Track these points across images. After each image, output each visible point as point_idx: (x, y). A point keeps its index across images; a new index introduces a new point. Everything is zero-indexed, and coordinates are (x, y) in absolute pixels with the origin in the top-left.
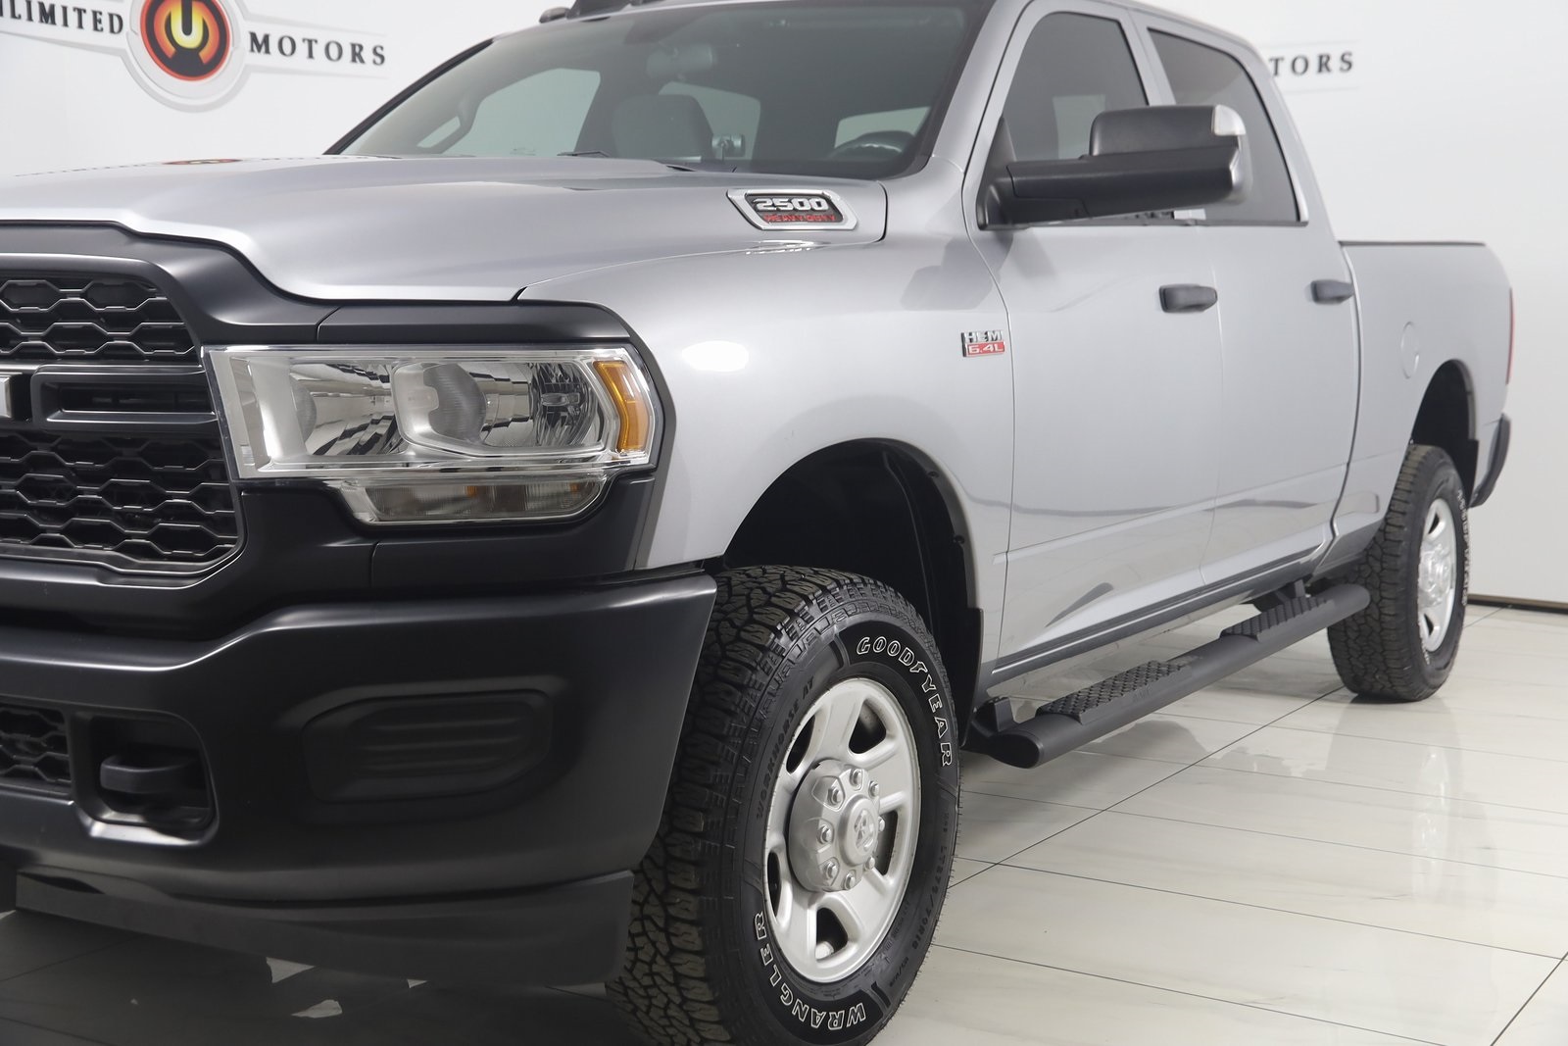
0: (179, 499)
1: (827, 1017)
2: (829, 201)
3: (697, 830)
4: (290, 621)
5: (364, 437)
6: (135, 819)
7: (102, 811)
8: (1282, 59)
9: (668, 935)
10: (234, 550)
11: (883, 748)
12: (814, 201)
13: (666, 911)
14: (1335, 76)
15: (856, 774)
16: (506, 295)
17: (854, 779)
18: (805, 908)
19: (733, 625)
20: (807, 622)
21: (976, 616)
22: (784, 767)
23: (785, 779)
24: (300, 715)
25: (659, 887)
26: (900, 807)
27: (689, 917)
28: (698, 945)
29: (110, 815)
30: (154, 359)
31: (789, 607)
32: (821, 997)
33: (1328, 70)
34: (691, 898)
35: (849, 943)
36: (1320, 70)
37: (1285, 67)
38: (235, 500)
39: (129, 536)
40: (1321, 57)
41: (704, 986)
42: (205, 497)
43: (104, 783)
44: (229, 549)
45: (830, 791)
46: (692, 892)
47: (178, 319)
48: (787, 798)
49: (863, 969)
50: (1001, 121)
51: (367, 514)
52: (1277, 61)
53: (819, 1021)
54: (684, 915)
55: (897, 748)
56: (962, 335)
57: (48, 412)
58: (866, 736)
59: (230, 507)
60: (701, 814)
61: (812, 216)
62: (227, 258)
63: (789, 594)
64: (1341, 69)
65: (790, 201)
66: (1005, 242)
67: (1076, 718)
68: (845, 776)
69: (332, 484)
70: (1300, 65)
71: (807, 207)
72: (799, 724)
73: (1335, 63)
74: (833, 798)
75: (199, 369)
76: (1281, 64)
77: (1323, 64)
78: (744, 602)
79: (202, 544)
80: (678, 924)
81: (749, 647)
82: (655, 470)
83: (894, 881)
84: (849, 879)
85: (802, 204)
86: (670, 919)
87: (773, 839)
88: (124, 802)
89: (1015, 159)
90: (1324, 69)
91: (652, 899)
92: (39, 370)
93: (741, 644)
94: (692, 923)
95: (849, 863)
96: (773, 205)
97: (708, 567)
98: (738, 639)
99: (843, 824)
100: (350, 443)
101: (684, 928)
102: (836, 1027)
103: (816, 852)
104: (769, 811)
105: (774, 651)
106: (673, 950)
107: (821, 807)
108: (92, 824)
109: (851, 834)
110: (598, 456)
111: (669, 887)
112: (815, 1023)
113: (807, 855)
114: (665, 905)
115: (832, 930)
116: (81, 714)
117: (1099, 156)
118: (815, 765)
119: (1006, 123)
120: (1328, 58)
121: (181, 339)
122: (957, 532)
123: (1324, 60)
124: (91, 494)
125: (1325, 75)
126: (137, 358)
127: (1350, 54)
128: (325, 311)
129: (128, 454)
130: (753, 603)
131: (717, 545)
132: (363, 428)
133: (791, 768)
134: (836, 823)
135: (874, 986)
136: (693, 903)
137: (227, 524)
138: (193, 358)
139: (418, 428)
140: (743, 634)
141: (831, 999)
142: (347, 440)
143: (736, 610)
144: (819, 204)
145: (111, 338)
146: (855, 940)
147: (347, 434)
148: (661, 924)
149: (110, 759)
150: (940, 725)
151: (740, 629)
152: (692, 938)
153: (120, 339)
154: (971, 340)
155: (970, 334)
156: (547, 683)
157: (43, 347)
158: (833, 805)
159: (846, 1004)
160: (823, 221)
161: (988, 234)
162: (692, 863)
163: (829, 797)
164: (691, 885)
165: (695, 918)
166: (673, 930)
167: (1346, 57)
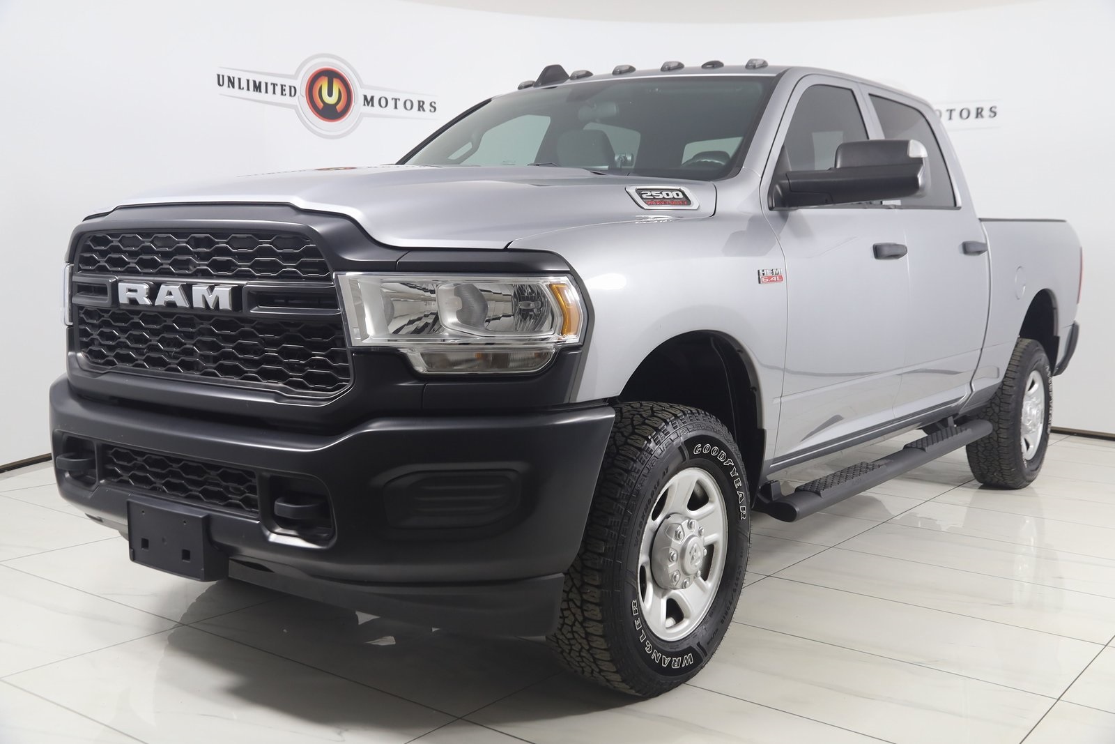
0: (319, 356)
1: (671, 661)
2: (682, 192)
3: (600, 551)
4: (375, 427)
5: (420, 324)
6: (292, 533)
7: (275, 527)
8: (954, 110)
9: (583, 611)
10: (348, 387)
11: (707, 508)
12: (674, 193)
13: (582, 597)
14: (986, 119)
15: (691, 523)
16: (502, 246)
17: (690, 525)
18: (660, 598)
19: (623, 436)
20: (666, 435)
21: (761, 434)
22: (650, 517)
23: (651, 524)
24: (382, 479)
25: (578, 583)
26: (716, 542)
27: (595, 601)
28: (599, 617)
29: (279, 530)
30: (308, 279)
31: (656, 426)
32: (668, 649)
33: (982, 117)
34: (596, 590)
35: (684, 619)
36: (977, 117)
37: (956, 115)
38: (349, 358)
39: (292, 376)
40: (978, 109)
41: (602, 640)
42: (333, 356)
43: (276, 512)
44: (345, 385)
45: (676, 532)
46: (597, 587)
47: (321, 257)
48: (651, 535)
49: (692, 634)
50: (783, 147)
51: (421, 368)
52: (951, 111)
53: (667, 662)
54: (592, 600)
55: (715, 508)
56: (759, 271)
57: (251, 307)
58: (697, 501)
59: (347, 362)
60: (603, 543)
61: (673, 201)
62: (348, 223)
63: (655, 418)
64: (990, 116)
65: (661, 193)
66: (784, 217)
67: (818, 494)
68: (685, 523)
69: (402, 350)
70: (965, 114)
71: (671, 196)
72: (659, 493)
73: (986, 113)
74: (678, 536)
75: (332, 285)
76: (953, 113)
77: (979, 113)
78: (630, 422)
79: (331, 382)
80: (589, 605)
81: (632, 448)
82: (582, 346)
83: (711, 585)
84: (686, 582)
85: (668, 195)
86: (584, 601)
87: (643, 558)
88: (287, 523)
89: (791, 170)
90: (979, 116)
91: (574, 589)
92: (247, 284)
93: (627, 447)
94: (596, 604)
95: (686, 574)
96: (652, 195)
97: (610, 402)
98: (626, 443)
99: (683, 551)
100: (412, 328)
101: (591, 607)
102: (676, 667)
103: (667, 566)
104: (641, 542)
105: (646, 451)
106: (585, 619)
107: (671, 541)
108: (270, 534)
109: (688, 557)
110: (550, 338)
111: (584, 584)
112: (664, 664)
113: (662, 568)
114: (581, 593)
115: (675, 611)
116: (264, 474)
117: (840, 168)
118: (668, 517)
119: (786, 149)
120: (982, 110)
121: (323, 268)
122: (752, 384)
123: (980, 110)
124: (272, 353)
125: (980, 120)
126: (299, 278)
127: (995, 107)
128: (402, 253)
129: (292, 331)
130: (635, 423)
131: (616, 389)
132: (419, 319)
133: (654, 518)
134: (679, 550)
135: (698, 644)
136: (597, 593)
137: (345, 371)
138: (329, 279)
139: (450, 320)
140: (629, 441)
141: (674, 650)
142: (411, 326)
143: (625, 427)
144: (678, 195)
145: (285, 267)
146: (688, 618)
147: (411, 322)
148: (578, 604)
149: (279, 499)
150: (740, 496)
151: (627, 438)
152: (596, 613)
153: (290, 267)
154: (763, 274)
155: (763, 271)
156: (519, 466)
157: (249, 271)
158: (678, 540)
159: (682, 654)
160: (680, 204)
161: (775, 213)
162: (597, 570)
163: (676, 535)
164: (597, 583)
165: (598, 601)
166: (585, 608)
167: (993, 109)
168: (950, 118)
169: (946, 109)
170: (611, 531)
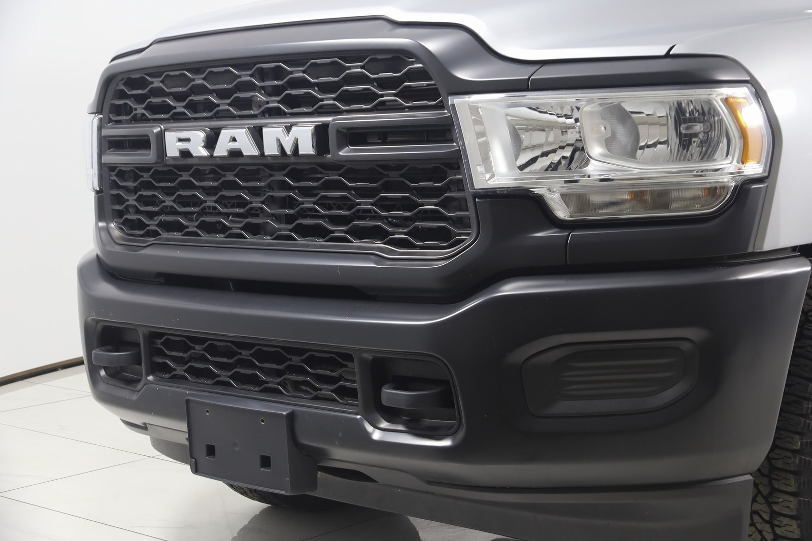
0: (429, 205)
3: (795, 448)
4: (510, 289)
5: (555, 158)
6: (401, 428)
7: (379, 422)
9: (773, 526)
10: (469, 239)
13: (771, 508)
16: (663, 52)
24: (519, 356)
25: (765, 491)
27: (790, 513)
28: (797, 534)
29: (384, 424)
30: (412, 109)
34: (791, 499)
38: (470, 204)
39: (394, 233)
42: (446, 203)
43: (385, 402)
44: (464, 240)
46: (792, 494)
47: (431, 79)
51: (562, 212)
54: (786, 512)
57: (340, 147)
59: (467, 211)
60: (798, 436)
62: (465, 36)
69: (536, 191)
75: (445, 114)
79: (443, 236)
80: (781, 518)
82: (768, 177)
86: (774, 514)
88: (392, 414)
91: (759, 498)
92: (334, 120)
94: (792, 517)
100: (544, 162)
101: (785, 521)
106: (777, 537)
108: (373, 432)
110: (726, 167)
111: (773, 490)
114: (770, 504)
116: (365, 355)
121: (432, 93)
124: (366, 204)
126: (401, 109)
128: (533, 68)
129: (394, 176)
132: (554, 151)
136: (793, 502)
137: (462, 222)
138: (441, 106)
139: (596, 150)
142: (545, 158)
145: (382, 96)
147: (545, 154)
148: (767, 517)
149: (386, 386)
153: (389, 96)
156: (694, 334)
162: (792, 473)
164: (791, 489)
165: (794, 513)
166: (776, 523)
170: (808, 421)
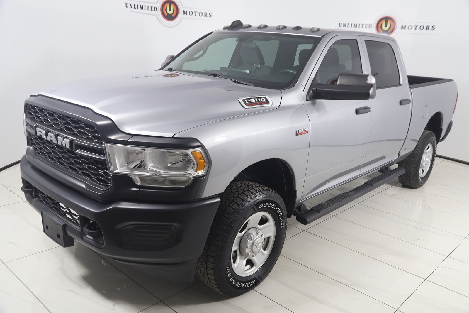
0: (101, 172)
1: (245, 284)
2: (265, 98)
3: (214, 250)
7: (86, 234)
8: (418, 26)
9: (207, 270)
11: (267, 224)
12: (261, 99)
13: (206, 265)
14: (430, 31)
17: (257, 234)
18: (243, 260)
19: (229, 202)
20: (246, 202)
21: (295, 192)
22: (239, 232)
23: (239, 235)
24: (120, 226)
25: (205, 260)
26: (270, 236)
27: (211, 268)
28: (213, 273)
30: (96, 142)
31: (243, 199)
32: (244, 280)
33: (429, 29)
34: (212, 264)
35: (254, 266)
36: (427, 29)
37: (418, 28)
39: (93, 177)
40: (427, 26)
41: (214, 281)
44: (110, 185)
45: (250, 237)
46: (212, 263)
48: (240, 239)
49: (257, 272)
50: (317, 72)
51: (138, 183)
52: (416, 26)
53: (243, 286)
54: (210, 267)
55: (271, 225)
56: (296, 131)
57: (76, 149)
58: (263, 221)
59: (110, 177)
60: (215, 247)
61: (261, 103)
62: (110, 121)
63: (244, 195)
64: (432, 29)
65: (255, 100)
66: (314, 104)
67: (319, 212)
68: (254, 233)
69: (130, 176)
70: (422, 28)
71: (260, 101)
72: (243, 224)
73: (430, 28)
74: (251, 239)
75: (103, 147)
76: (417, 27)
77: (428, 28)
78: (233, 195)
79: (105, 183)
80: (209, 269)
81: (231, 209)
82: (206, 175)
83: (267, 253)
84: (254, 255)
85: (258, 100)
86: (207, 267)
87: (235, 248)
89: (319, 83)
90: (428, 29)
91: (204, 262)
92: (75, 140)
93: (229, 207)
94: (211, 269)
95: (253, 252)
96: (250, 101)
97: (220, 195)
98: (229, 206)
99: (253, 244)
101: (210, 269)
102: (247, 286)
103: (245, 250)
104: (234, 241)
105: (237, 210)
106: (208, 273)
107: (248, 241)
109: (254, 247)
111: (207, 261)
112: (242, 286)
114: (206, 264)
115: (250, 263)
117: (338, 85)
118: (249, 229)
119: (318, 73)
120: (429, 27)
121: (100, 139)
122: (292, 174)
123: (428, 27)
125: (427, 30)
126: (93, 141)
127: (435, 26)
128: (130, 137)
130: (235, 196)
131: (222, 190)
133: (241, 232)
134: (251, 244)
135: (259, 276)
136: (212, 265)
139: (150, 165)
140: (231, 204)
141: (247, 280)
143: (231, 198)
144: (263, 100)
148: (205, 267)
150: (282, 219)
151: (230, 203)
152: (212, 272)
153: (90, 136)
154: (298, 132)
155: (298, 130)
158: (251, 240)
159: (250, 281)
160: (263, 104)
161: (309, 102)
162: (212, 257)
163: (250, 239)
164: (212, 261)
165: (212, 268)
166: (207, 269)
167: (434, 27)
168: (416, 29)
169: (414, 25)
170: (218, 242)
